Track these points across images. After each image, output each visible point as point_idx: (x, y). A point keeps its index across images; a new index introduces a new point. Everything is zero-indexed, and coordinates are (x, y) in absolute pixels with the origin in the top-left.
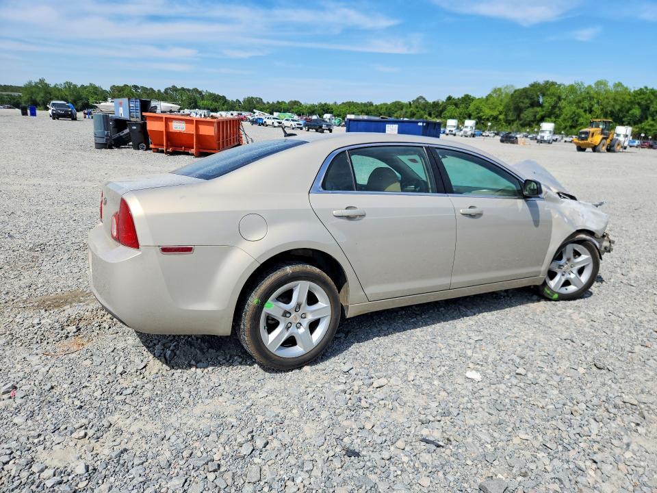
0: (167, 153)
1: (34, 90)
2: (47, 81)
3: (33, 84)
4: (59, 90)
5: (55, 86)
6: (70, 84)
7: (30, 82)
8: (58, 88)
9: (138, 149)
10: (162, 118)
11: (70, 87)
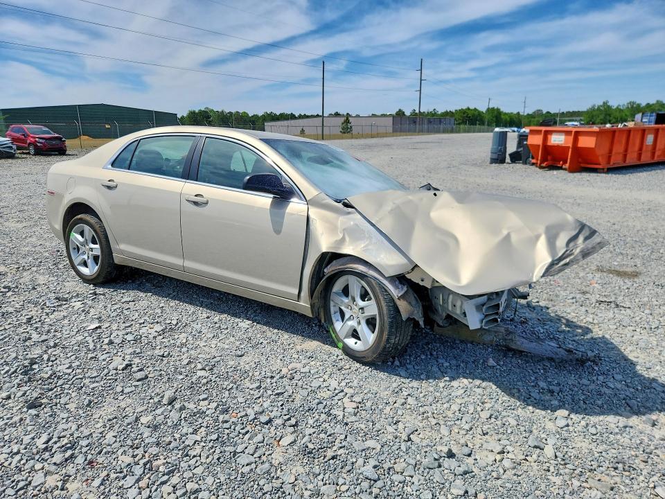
0: (541, 167)
1: (594, 113)
2: (610, 104)
3: (596, 108)
4: (621, 111)
5: (617, 107)
6: (634, 103)
7: (594, 106)
8: (620, 110)
9: (526, 164)
10: (541, 131)
11: (632, 107)
